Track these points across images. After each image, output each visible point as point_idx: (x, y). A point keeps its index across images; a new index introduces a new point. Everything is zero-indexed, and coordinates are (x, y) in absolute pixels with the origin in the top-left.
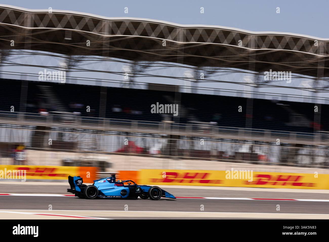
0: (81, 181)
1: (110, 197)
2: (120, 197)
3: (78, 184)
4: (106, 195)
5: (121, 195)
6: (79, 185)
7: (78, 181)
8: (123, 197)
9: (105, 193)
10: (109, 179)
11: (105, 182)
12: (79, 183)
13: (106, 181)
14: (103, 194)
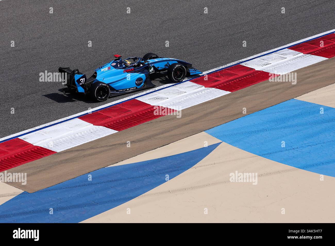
0: (84, 79)
1: (123, 91)
2: (135, 88)
3: (80, 84)
4: (117, 89)
5: (135, 86)
6: (82, 84)
7: (81, 80)
8: (138, 87)
9: (115, 87)
10: (115, 64)
11: (110, 68)
12: (82, 82)
13: (112, 67)
14: (113, 89)
